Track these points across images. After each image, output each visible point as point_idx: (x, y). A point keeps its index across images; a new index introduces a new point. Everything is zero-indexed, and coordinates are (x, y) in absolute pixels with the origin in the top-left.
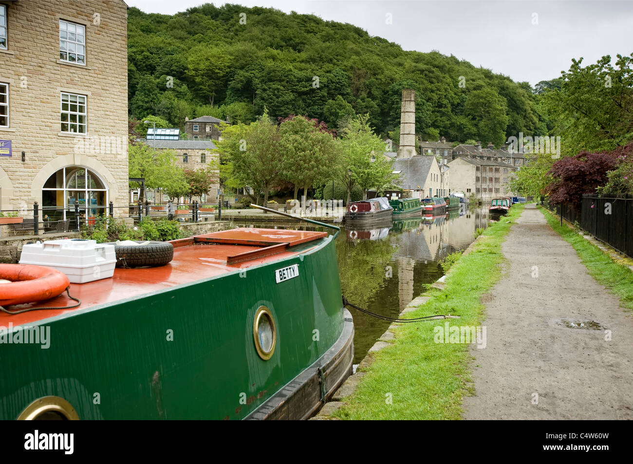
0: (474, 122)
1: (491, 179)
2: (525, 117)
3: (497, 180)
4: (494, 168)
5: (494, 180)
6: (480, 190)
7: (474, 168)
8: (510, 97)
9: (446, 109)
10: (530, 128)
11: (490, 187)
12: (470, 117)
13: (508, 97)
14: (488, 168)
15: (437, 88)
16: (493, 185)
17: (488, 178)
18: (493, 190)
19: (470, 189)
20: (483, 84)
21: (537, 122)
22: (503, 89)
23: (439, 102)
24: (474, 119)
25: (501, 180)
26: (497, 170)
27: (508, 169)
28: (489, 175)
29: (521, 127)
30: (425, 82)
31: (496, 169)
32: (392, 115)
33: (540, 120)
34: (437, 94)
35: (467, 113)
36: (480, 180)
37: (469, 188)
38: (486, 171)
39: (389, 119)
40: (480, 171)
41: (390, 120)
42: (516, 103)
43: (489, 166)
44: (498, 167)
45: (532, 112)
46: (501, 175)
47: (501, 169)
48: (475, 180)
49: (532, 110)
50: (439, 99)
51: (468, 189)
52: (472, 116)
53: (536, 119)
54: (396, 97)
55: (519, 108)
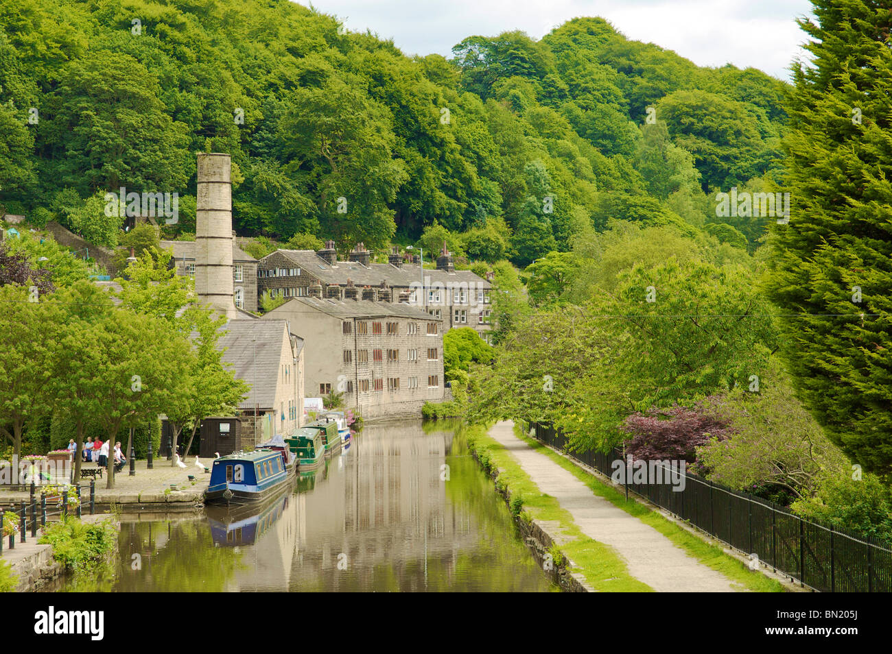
0: (308, 178)
1: (378, 355)
2: (441, 162)
3: (393, 355)
4: (384, 323)
5: (385, 356)
6: (354, 386)
7: (338, 328)
8: (400, 104)
9: (225, 140)
10: (455, 192)
11: (377, 376)
12: (295, 162)
13: (395, 105)
14: (370, 323)
15: (197, 76)
16: (384, 371)
17: (371, 352)
18: (385, 383)
19: (328, 385)
20: (325, 66)
21: (475, 176)
22: (379, 79)
23: (205, 118)
24: (306, 167)
25: (403, 356)
26: (392, 328)
27: (420, 323)
28: (374, 342)
29: (432, 191)
30: (165, 58)
31: (389, 325)
32: (73, 157)
33: (481, 172)
34: (198, 95)
35: (286, 151)
36: (353, 358)
37: (325, 382)
38: (366, 331)
39: (62, 168)
40: (353, 335)
41: (66, 173)
42: (416, 121)
43: (373, 318)
44: (393, 321)
45: (459, 147)
46: (402, 341)
47: (403, 324)
48: (341, 359)
49: (458, 141)
50: (207, 108)
51: (322, 386)
52: (300, 159)
53: (471, 170)
54: (84, 105)
55: (424, 134)
